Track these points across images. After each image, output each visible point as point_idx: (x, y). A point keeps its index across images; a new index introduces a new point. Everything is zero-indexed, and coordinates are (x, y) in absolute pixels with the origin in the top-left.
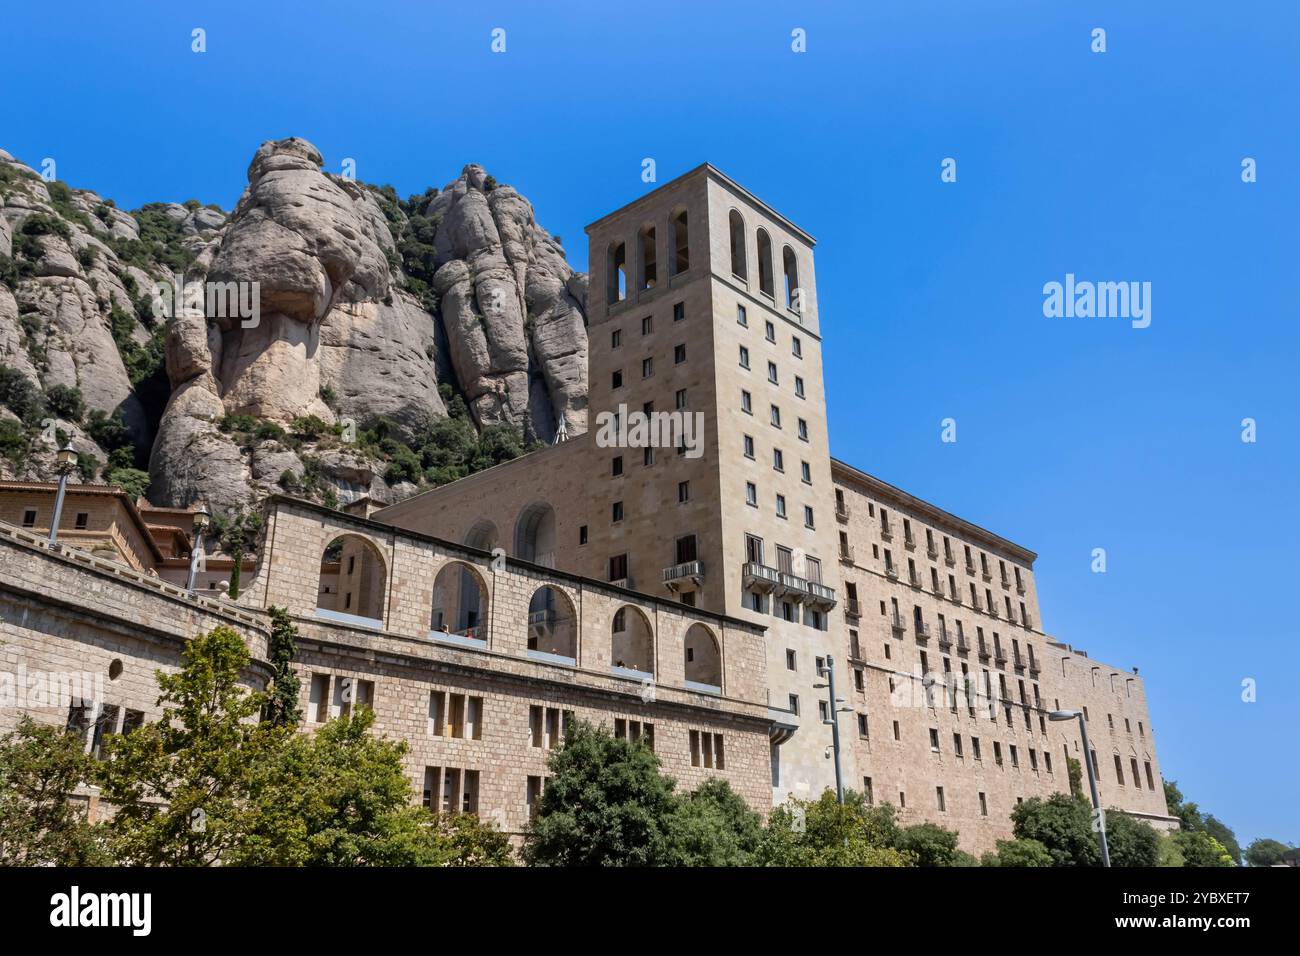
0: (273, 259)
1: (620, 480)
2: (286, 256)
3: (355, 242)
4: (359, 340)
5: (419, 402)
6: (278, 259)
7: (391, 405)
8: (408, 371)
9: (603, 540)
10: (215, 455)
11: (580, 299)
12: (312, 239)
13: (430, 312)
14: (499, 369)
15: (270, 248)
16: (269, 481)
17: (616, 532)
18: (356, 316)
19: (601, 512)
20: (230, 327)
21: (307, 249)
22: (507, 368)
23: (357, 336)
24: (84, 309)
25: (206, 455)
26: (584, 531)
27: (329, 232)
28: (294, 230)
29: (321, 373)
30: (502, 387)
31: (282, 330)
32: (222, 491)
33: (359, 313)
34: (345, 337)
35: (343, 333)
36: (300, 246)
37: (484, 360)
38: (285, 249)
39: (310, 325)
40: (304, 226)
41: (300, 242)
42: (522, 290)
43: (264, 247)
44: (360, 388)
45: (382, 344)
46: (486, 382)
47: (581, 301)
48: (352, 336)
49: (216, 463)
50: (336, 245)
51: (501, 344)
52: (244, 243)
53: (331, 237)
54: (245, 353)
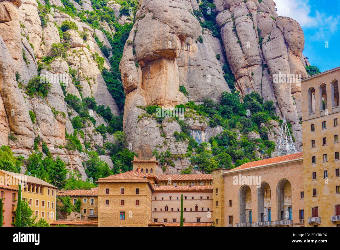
0: (158, 37)
1: (315, 182)
2: (164, 36)
3: (189, 24)
4: (192, 63)
5: (218, 87)
6: (161, 37)
7: (207, 90)
8: (213, 73)
9: (309, 201)
10: (149, 126)
11: (282, 29)
12: (173, 27)
13: (216, 37)
14: (248, 64)
15: (157, 33)
16: (170, 136)
17: (315, 200)
18: (190, 51)
19: (309, 191)
20: (144, 66)
21: (171, 31)
22: (252, 64)
23: (192, 61)
24: (89, 61)
25: (146, 126)
26: (302, 193)
27: (179, 22)
28: (166, 23)
29: (179, 79)
30: (250, 73)
31: (164, 66)
32: (154, 141)
33: (191, 50)
34: (187, 62)
35: (186, 60)
36: (168, 31)
37: (242, 62)
38: (163, 33)
39: (174, 61)
40: (169, 21)
41: (169, 29)
42: (255, 25)
43: (154, 32)
44: (195, 84)
45: (201, 62)
46: (243, 71)
47: (282, 30)
48: (189, 61)
49: (150, 129)
50: (182, 27)
51: (249, 53)
52: (146, 30)
53: (180, 24)
54: (151, 77)
